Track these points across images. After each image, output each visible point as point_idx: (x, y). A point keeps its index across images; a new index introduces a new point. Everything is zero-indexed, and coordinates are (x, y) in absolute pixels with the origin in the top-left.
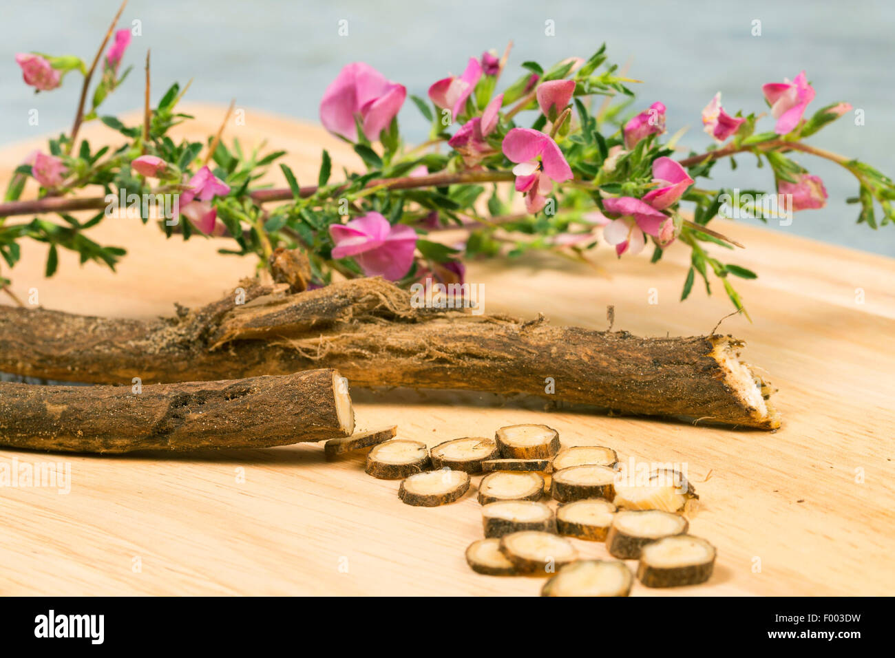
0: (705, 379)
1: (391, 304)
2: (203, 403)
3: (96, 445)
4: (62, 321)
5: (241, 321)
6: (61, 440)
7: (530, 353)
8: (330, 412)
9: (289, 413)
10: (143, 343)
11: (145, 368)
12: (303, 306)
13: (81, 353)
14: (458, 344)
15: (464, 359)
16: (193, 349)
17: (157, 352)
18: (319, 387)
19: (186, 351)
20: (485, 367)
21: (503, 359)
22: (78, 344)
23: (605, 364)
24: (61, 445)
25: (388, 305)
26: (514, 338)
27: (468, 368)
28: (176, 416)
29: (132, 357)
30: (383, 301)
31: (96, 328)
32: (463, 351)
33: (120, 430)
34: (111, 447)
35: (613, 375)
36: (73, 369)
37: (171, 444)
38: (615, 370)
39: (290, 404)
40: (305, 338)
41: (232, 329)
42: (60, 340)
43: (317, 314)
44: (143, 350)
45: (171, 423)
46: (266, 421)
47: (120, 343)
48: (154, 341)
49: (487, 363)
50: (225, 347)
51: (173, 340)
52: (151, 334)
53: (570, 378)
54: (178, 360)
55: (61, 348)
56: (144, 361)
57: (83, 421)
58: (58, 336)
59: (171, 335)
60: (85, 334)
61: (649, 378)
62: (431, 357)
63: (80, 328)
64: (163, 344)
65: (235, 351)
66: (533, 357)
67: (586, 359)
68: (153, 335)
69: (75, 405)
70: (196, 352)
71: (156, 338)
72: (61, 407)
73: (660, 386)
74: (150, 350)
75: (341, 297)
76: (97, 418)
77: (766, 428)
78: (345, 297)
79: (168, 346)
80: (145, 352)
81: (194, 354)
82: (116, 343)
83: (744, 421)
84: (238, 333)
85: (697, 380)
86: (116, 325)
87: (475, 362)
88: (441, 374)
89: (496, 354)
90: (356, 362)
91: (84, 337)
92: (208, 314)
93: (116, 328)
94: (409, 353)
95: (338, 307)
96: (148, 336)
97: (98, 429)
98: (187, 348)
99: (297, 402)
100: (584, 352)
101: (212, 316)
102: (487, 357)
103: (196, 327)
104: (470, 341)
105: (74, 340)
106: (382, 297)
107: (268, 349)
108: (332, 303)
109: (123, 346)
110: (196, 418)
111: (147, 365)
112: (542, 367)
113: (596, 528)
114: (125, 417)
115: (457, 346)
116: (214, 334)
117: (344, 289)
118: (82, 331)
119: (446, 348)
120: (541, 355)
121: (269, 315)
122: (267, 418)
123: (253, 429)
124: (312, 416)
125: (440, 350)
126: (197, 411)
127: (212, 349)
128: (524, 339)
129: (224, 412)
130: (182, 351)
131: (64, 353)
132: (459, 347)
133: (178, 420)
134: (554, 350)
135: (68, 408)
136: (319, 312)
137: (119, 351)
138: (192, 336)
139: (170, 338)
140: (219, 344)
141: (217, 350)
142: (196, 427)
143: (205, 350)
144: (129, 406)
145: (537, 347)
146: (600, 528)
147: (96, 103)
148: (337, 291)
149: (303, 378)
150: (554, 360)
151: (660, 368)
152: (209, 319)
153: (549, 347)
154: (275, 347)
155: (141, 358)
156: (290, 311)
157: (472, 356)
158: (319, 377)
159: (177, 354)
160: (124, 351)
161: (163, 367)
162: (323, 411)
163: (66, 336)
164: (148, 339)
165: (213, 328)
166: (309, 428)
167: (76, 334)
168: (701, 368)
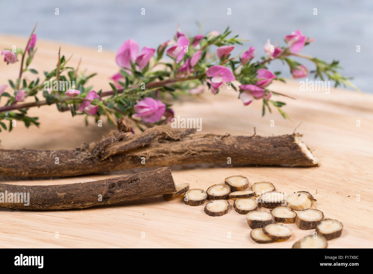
0: (294, 151)
1: (171, 135)
2: (120, 186)
3: (78, 206)
4: (37, 154)
5: (115, 148)
6: (64, 206)
7: (226, 148)
8: (172, 184)
9: (156, 186)
10: (74, 160)
11: (76, 169)
12: (139, 140)
13: (49, 166)
14: (199, 148)
15: (202, 153)
16: (94, 160)
17: (80, 163)
18: (166, 175)
19: (92, 161)
20: (210, 155)
21: (217, 151)
22: (47, 163)
23: (255, 149)
24: (63, 207)
25: (169, 135)
26: (219, 143)
27: (203, 156)
28: (110, 192)
29: (70, 166)
30: (167, 134)
31: (52, 155)
32: (201, 150)
33: (89, 200)
34: (85, 206)
35: (259, 153)
36: (46, 172)
37: (109, 202)
38: (259, 151)
39: (155, 183)
40: (140, 151)
41: (112, 152)
42: (39, 162)
43: (144, 142)
44: (75, 162)
45: (109, 195)
46: (147, 190)
47: (65, 161)
48: (78, 159)
49: (211, 153)
50: (108, 158)
51: (86, 157)
52: (76, 156)
53: (243, 156)
54: (89, 164)
55: (40, 165)
56: (75, 167)
57: (74, 198)
58: (38, 160)
59: (85, 156)
60: (49, 158)
61: (273, 153)
62: (190, 153)
63: (45, 156)
64: (82, 160)
65: (112, 159)
66: (228, 149)
67: (248, 148)
68: (77, 156)
69: (69, 192)
70: (96, 161)
71: (79, 157)
72: (63, 194)
73: (277, 155)
74: (77, 162)
75: (152, 135)
76: (79, 196)
77: (316, 166)
78: (154, 134)
79: (84, 160)
80: (75, 163)
81: (95, 162)
82: (63, 161)
83: (309, 164)
84: (115, 153)
85: (292, 152)
86: (60, 153)
87: (206, 153)
88: (193, 159)
89: (214, 150)
90: (161, 158)
91: (48, 160)
92: (100, 147)
93: (60, 155)
94: (181, 153)
95: (151, 139)
96: (75, 157)
97: (80, 200)
98: (92, 160)
99: (158, 182)
100: (247, 146)
101: (102, 147)
102: (211, 151)
103: (95, 152)
104: (203, 146)
105: (45, 161)
106: (167, 133)
107: (125, 157)
108: (149, 138)
109: (66, 162)
110: (119, 192)
111: (76, 168)
112: (232, 153)
113: (290, 219)
114: (91, 195)
115: (199, 149)
116: (103, 154)
117: (152, 131)
118: (46, 157)
119: (195, 150)
120: (231, 148)
121: (126, 145)
122: (147, 189)
123: (142, 194)
124: (165, 186)
125: (193, 150)
126: (119, 189)
127: (103, 159)
128: (223, 143)
129: (130, 188)
130: (90, 161)
131: (42, 167)
132: (200, 149)
133: (111, 193)
134: (236, 146)
135: (67, 194)
136: (145, 141)
137: (64, 164)
138: (94, 155)
139: (85, 157)
140: (105, 158)
141: (105, 160)
142: (119, 195)
143: (100, 160)
144: (92, 190)
145: (229, 146)
146: (292, 218)
147: (27, 64)
148: (150, 133)
149: (159, 172)
150: (236, 150)
151: (276, 149)
152: (101, 148)
153: (233, 145)
154: (128, 156)
155: (74, 166)
156: (134, 143)
157: (204, 151)
158: (165, 171)
159: (88, 163)
160: (67, 164)
161: (83, 168)
162: (169, 184)
163: (41, 160)
164: (75, 158)
165: (103, 152)
166: (164, 191)
167: (45, 159)
168: (292, 148)
